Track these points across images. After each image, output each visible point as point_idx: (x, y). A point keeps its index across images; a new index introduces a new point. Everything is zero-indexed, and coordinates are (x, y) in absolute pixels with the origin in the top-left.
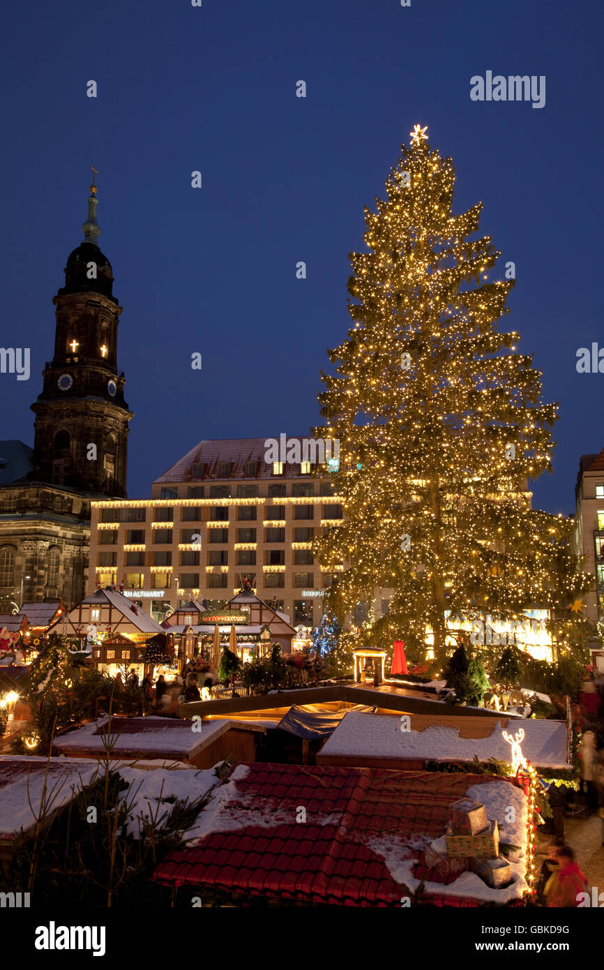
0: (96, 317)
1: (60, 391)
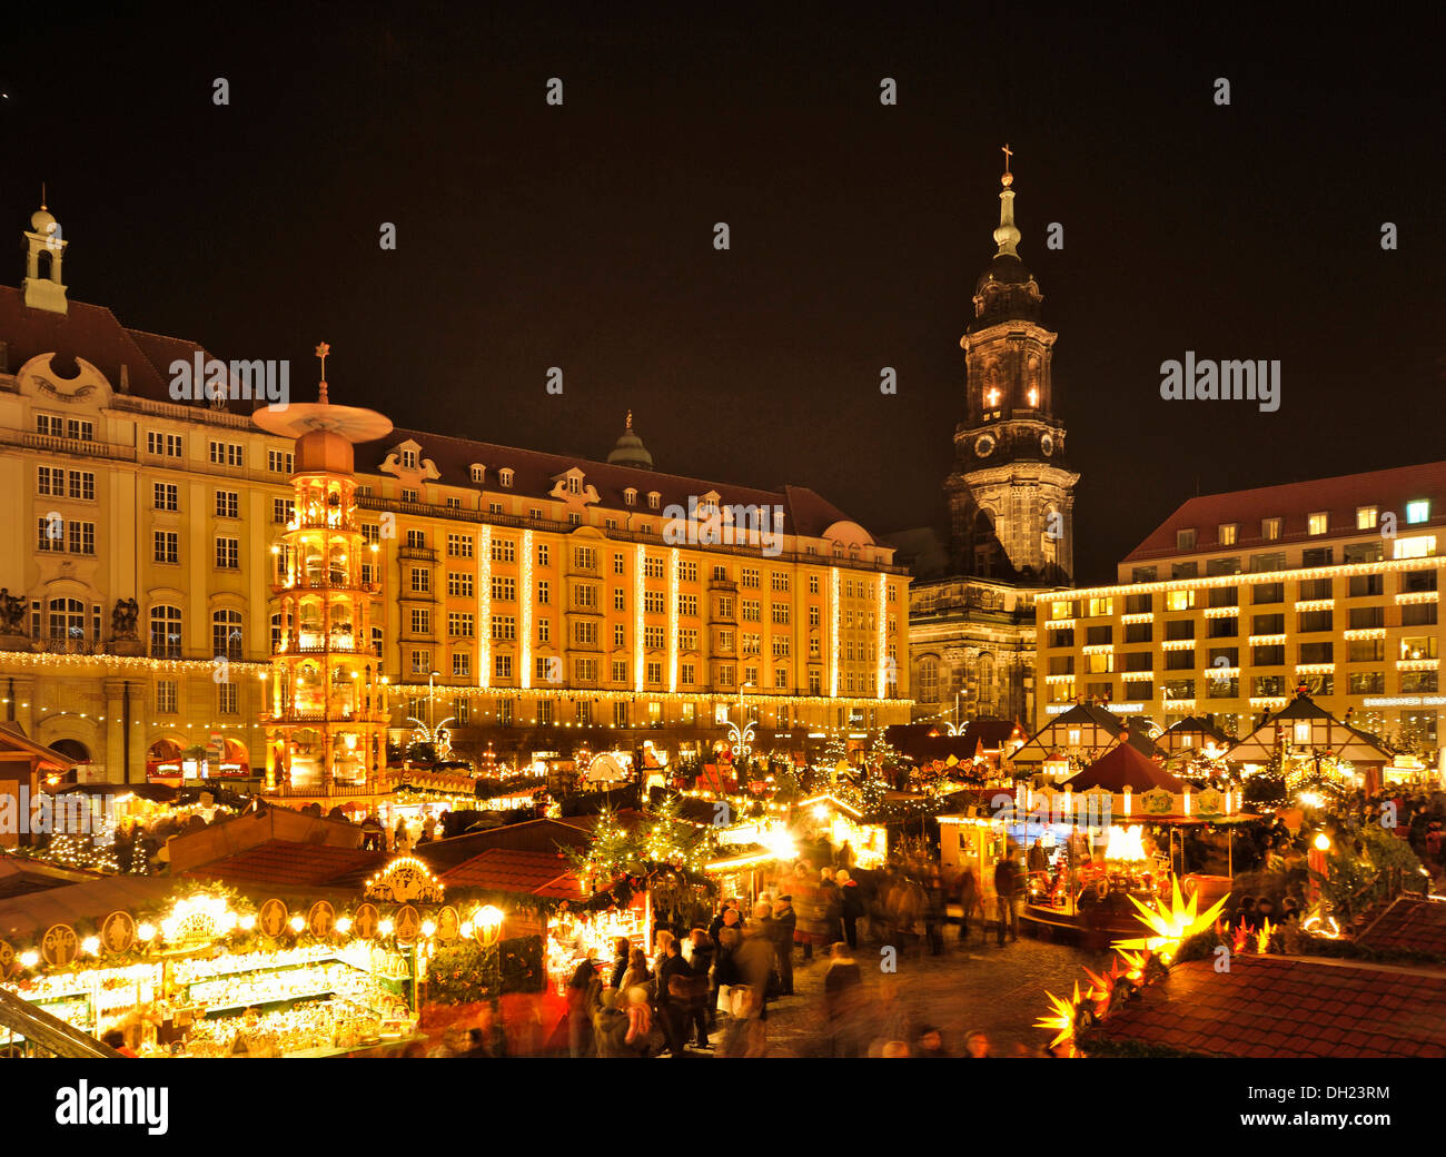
0: (1021, 353)
1: (978, 458)
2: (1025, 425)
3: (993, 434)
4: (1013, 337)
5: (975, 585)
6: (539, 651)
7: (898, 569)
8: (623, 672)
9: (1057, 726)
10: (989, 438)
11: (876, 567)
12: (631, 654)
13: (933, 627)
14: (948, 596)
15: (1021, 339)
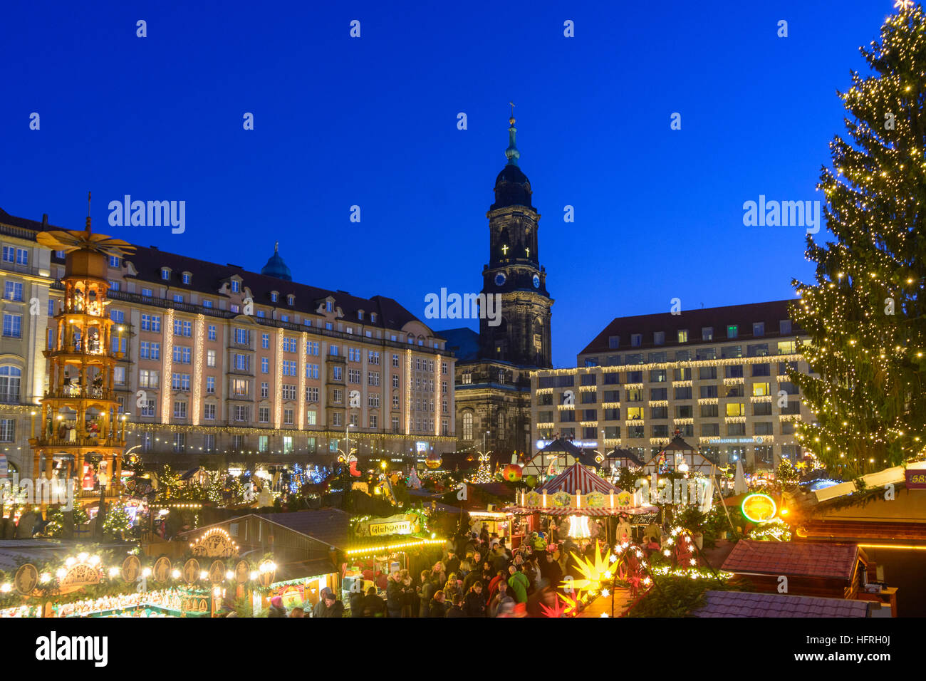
0: (521, 224)
1: (497, 286)
2: (523, 268)
3: (505, 272)
4: (514, 214)
5: (495, 365)
6: (206, 400)
7: (448, 353)
8: (266, 415)
9: (545, 453)
10: (503, 275)
11: (434, 352)
12: (273, 403)
13: (470, 391)
14: (479, 371)
15: (521, 216)
